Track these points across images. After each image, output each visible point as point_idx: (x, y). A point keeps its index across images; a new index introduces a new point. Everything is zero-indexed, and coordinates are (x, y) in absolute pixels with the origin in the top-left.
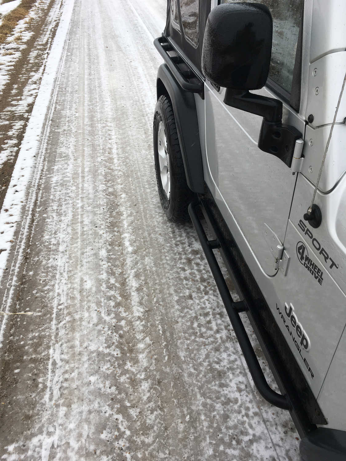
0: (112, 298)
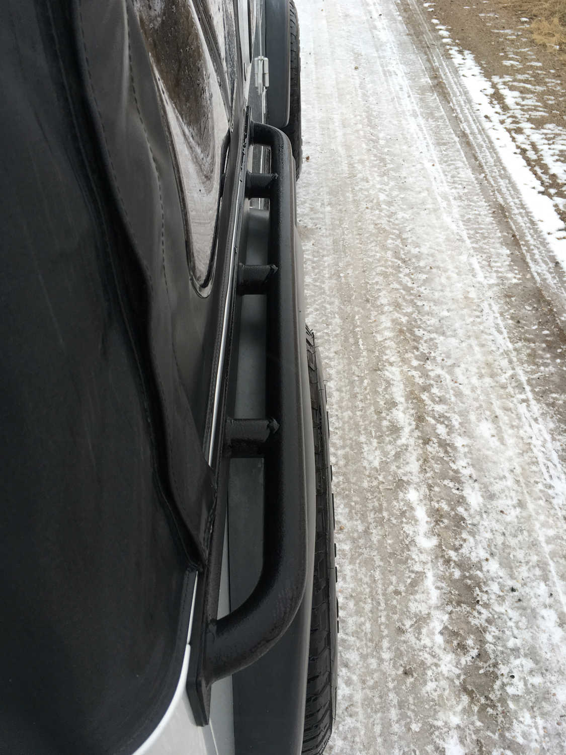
0: (437, 399)
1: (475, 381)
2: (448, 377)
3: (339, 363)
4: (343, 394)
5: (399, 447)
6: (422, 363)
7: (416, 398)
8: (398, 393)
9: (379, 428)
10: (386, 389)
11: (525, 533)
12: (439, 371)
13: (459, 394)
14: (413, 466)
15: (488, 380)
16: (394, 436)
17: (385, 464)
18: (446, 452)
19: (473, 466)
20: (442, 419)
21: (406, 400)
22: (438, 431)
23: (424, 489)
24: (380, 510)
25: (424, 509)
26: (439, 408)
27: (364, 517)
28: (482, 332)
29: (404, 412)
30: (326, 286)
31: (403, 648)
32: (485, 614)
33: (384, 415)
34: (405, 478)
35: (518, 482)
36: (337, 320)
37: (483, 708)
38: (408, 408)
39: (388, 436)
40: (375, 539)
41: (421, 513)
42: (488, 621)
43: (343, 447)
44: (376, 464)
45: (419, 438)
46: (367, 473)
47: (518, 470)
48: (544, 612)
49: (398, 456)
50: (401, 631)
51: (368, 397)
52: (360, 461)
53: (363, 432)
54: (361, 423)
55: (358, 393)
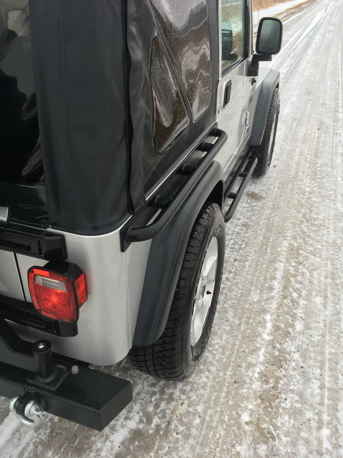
0: (298, 282)
1: (322, 279)
2: (308, 274)
3: (254, 256)
4: (251, 268)
5: (270, 296)
6: (297, 265)
7: (288, 279)
8: (279, 274)
9: (263, 286)
10: (273, 271)
11: (319, 347)
12: (305, 270)
13: (311, 282)
14: (274, 305)
15: (329, 280)
16: (269, 291)
17: (259, 301)
18: (293, 305)
19: (305, 313)
20: (297, 290)
21: (282, 278)
22: (293, 295)
23: (275, 316)
24: (249, 318)
25: (272, 324)
26: (297, 286)
27: (240, 319)
28: (336, 259)
29: (278, 283)
30: (261, 223)
31: (238, 373)
32: (284, 372)
33: (268, 281)
34: (267, 309)
35: (325, 326)
36: (261, 238)
37: (266, 407)
38: (281, 282)
39: (266, 290)
40: (242, 329)
41: (269, 325)
42: (284, 376)
43: (242, 289)
44: (255, 300)
45: (282, 295)
46: (249, 302)
47: (328, 321)
48: (314, 381)
49: (267, 299)
50: (239, 366)
51: (263, 272)
52: (248, 297)
53: (254, 286)
54: (255, 282)
55: (258, 270)
